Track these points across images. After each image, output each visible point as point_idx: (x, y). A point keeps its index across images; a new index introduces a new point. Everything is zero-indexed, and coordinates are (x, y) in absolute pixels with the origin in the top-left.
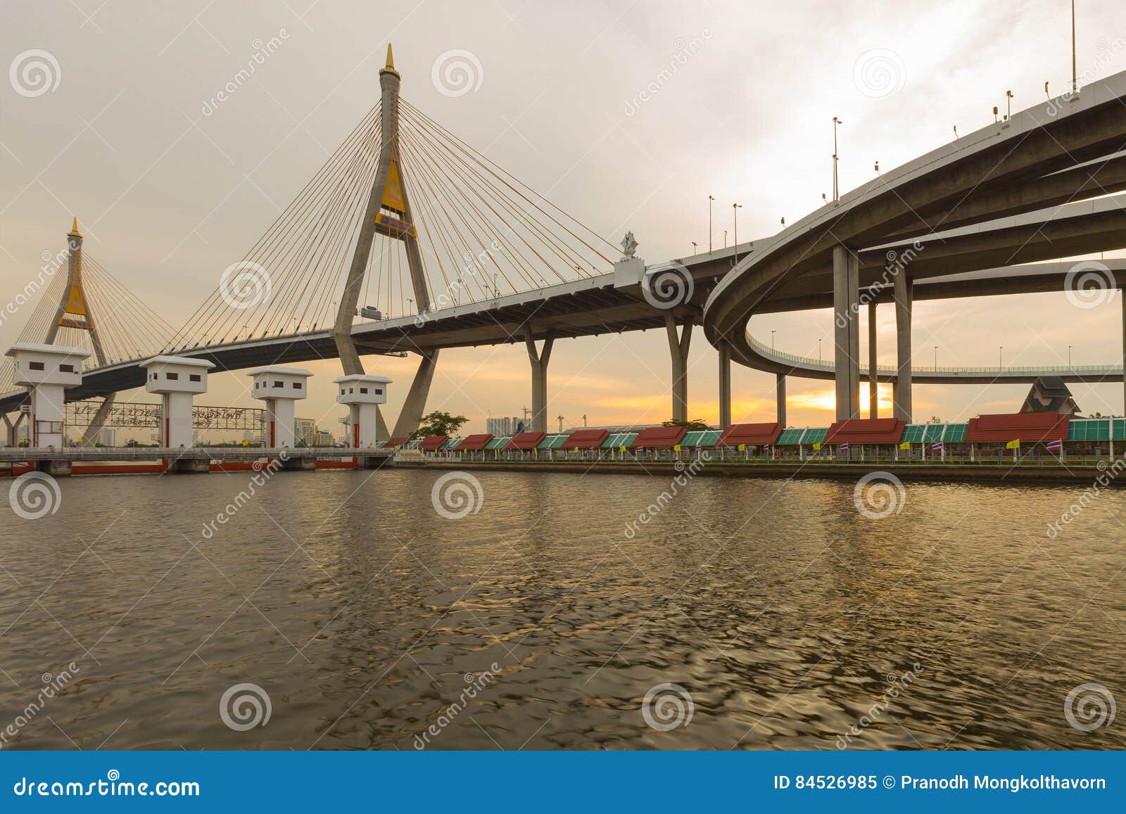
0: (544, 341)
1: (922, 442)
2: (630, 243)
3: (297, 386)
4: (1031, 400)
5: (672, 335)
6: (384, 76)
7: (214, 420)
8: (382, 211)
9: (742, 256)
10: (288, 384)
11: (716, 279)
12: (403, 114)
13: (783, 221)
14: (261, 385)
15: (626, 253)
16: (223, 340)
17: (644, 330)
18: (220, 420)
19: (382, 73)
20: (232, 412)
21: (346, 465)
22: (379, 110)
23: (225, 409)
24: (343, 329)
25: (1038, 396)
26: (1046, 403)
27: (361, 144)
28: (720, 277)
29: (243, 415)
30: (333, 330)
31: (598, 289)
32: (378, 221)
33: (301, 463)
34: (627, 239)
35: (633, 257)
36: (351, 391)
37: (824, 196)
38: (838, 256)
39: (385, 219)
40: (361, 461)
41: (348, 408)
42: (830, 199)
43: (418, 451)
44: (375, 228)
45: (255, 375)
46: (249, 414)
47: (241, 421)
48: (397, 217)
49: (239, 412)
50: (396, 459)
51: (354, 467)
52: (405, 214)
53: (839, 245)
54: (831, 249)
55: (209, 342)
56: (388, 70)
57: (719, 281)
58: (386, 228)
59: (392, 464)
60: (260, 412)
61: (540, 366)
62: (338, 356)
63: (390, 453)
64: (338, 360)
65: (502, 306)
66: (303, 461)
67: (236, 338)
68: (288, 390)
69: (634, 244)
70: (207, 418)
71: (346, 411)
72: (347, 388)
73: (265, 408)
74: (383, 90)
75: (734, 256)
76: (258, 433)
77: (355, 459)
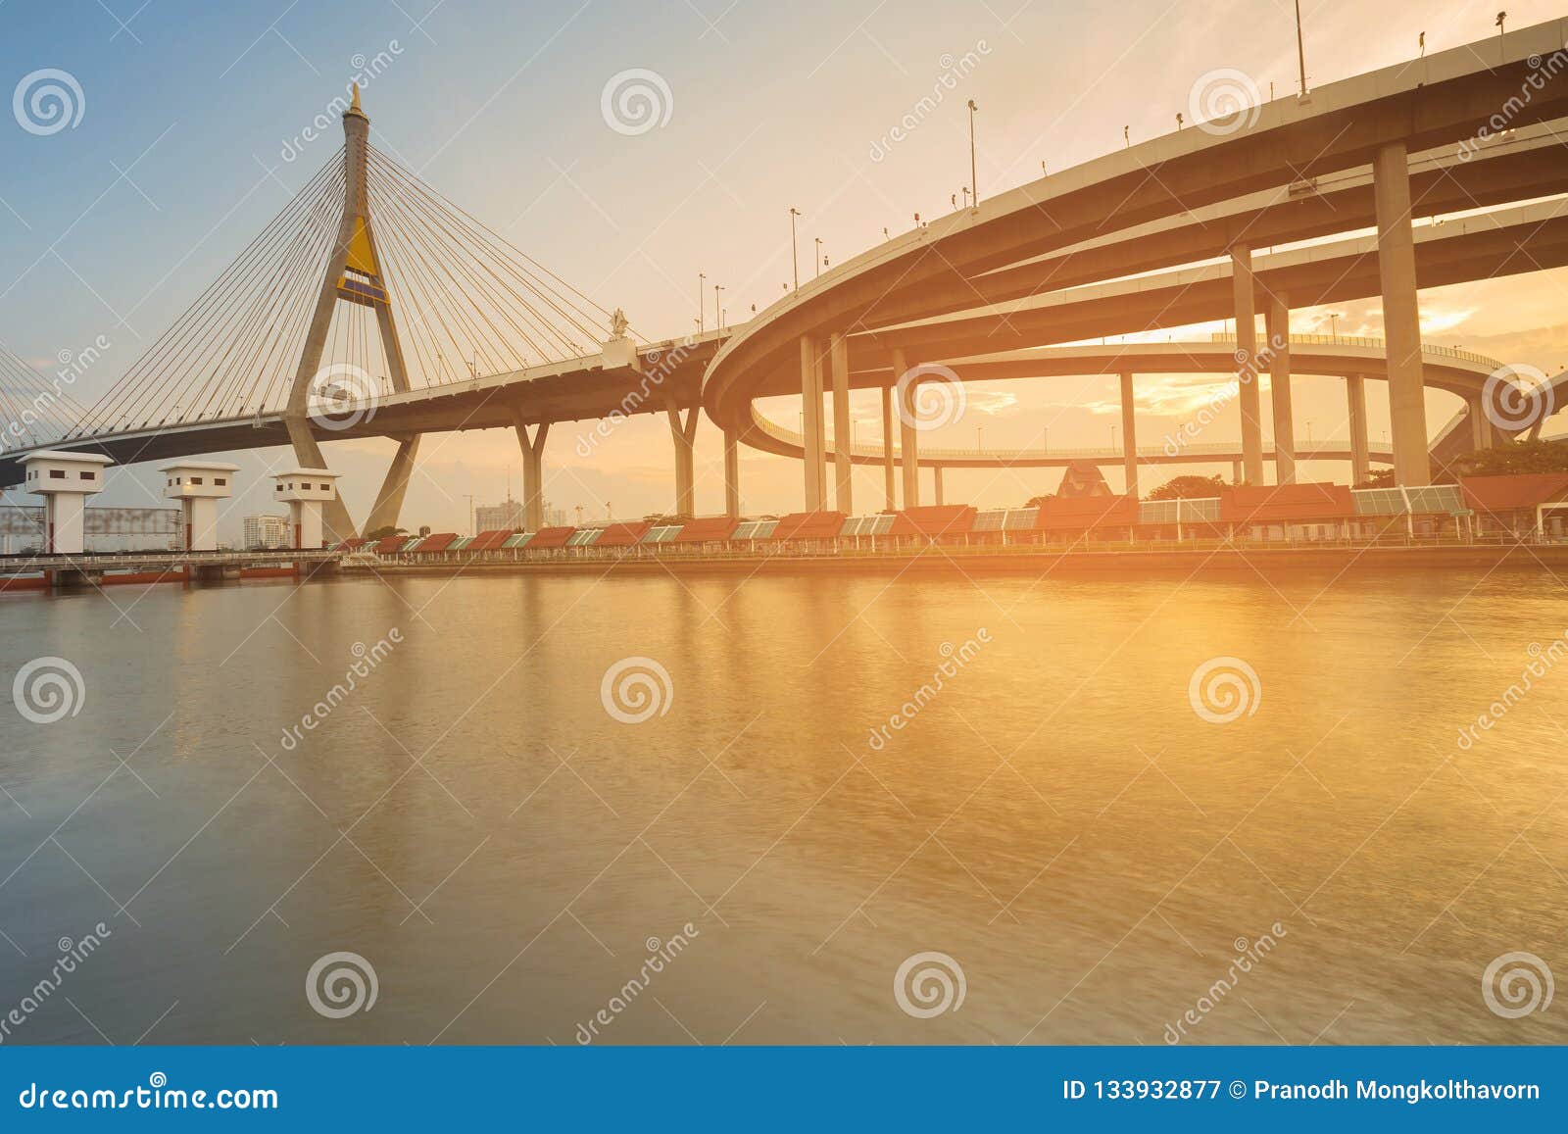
0: (538, 425)
1: (856, 533)
2: (619, 321)
3: (220, 482)
4: (1065, 485)
5: (675, 421)
6: (349, 119)
7: (114, 524)
8: (348, 275)
9: (724, 340)
10: (208, 479)
11: (705, 363)
12: (374, 157)
13: (753, 309)
14: (174, 482)
15: (616, 332)
16: (146, 423)
17: (653, 413)
18: (123, 523)
19: (346, 116)
20: (138, 513)
21: (286, 573)
22: (343, 157)
23: (129, 511)
24: (297, 411)
25: (1072, 480)
26: (1079, 487)
27: (323, 193)
28: (709, 361)
29: (152, 518)
30: (284, 413)
31: (586, 370)
32: (341, 285)
33: (222, 571)
34: (616, 317)
35: (622, 337)
36: (291, 486)
37: (785, 286)
38: (804, 344)
39: (349, 283)
40: (303, 567)
41: (288, 506)
42: (791, 289)
43: (371, 554)
44: (337, 293)
45: (168, 471)
46: (160, 516)
47: (149, 525)
48: (366, 281)
49: (147, 514)
50: (344, 563)
51: (296, 575)
52: (376, 278)
53: (804, 334)
54: (798, 339)
55: (128, 426)
56: (353, 112)
57: (708, 364)
58: (352, 293)
59: (338, 569)
60: (174, 513)
61: (533, 455)
62: (290, 443)
63: (335, 557)
64: (290, 448)
65: (481, 387)
66: (224, 568)
67: (163, 421)
68: (208, 487)
69: (624, 323)
70: (107, 521)
71: (286, 510)
72: (285, 483)
73: (180, 509)
74: (347, 135)
75: (717, 340)
76: (173, 537)
77: (296, 565)
